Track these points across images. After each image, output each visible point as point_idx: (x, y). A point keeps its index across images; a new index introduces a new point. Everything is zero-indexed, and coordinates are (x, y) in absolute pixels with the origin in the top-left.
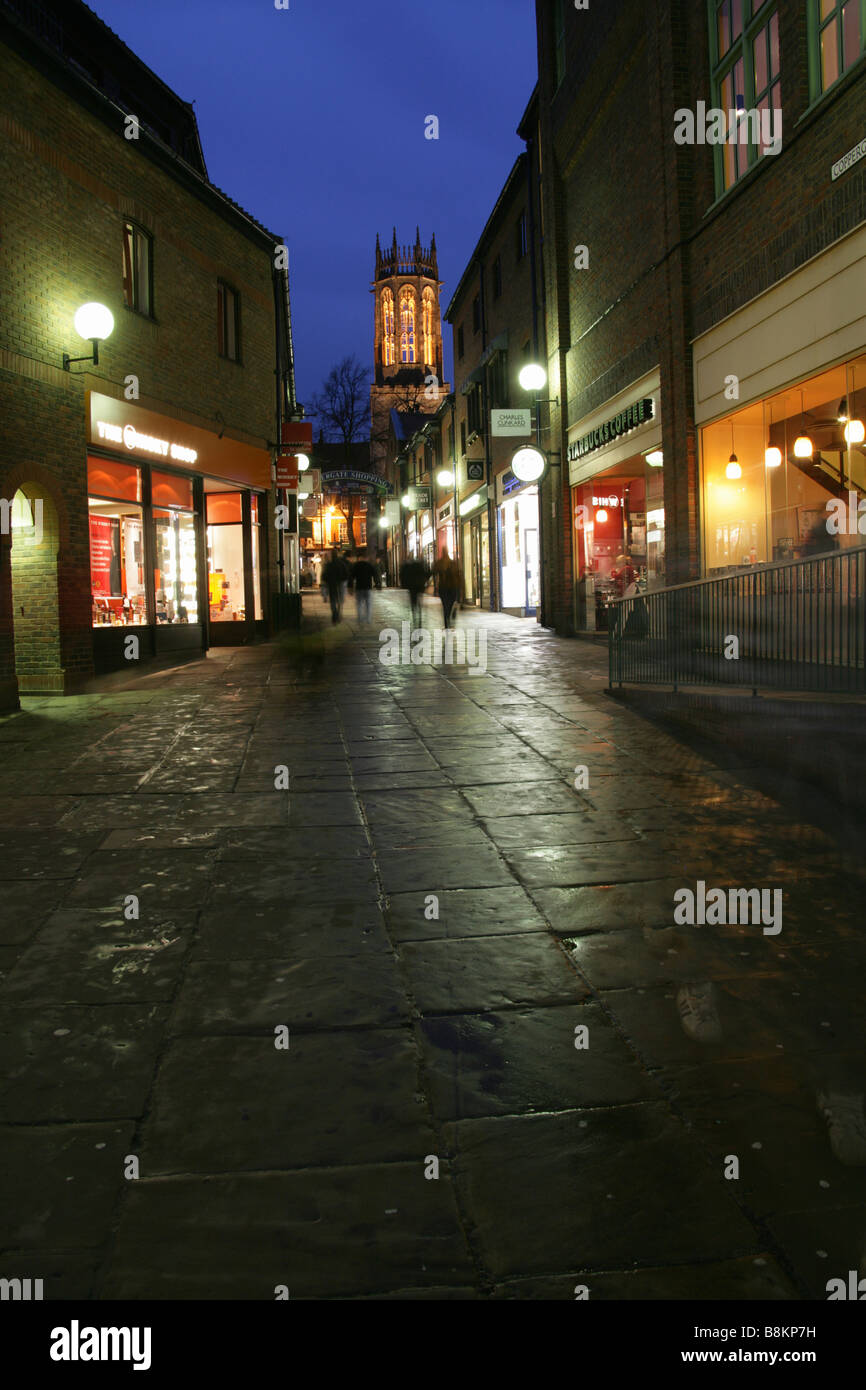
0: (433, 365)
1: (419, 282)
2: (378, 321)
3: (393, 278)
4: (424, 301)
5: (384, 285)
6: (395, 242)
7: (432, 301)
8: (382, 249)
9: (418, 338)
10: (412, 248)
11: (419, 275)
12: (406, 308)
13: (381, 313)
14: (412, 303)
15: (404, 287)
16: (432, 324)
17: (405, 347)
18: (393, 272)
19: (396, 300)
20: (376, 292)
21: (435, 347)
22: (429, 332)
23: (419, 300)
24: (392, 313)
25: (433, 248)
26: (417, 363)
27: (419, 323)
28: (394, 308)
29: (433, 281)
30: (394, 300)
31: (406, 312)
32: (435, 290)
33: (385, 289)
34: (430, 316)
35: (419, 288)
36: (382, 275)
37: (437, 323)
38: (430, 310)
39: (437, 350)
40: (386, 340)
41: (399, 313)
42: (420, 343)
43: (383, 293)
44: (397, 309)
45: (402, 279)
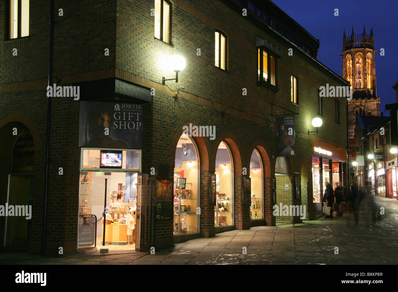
0: (371, 89)
1: (365, 51)
2: (344, 69)
3: (352, 50)
4: (367, 59)
5: (348, 53)
6: (353, 33)
7: (371, 59)
8: (346, 36)
9: (364, 77)
10: (361, 35)
11: (365, 48)
12: (358, 63)
13: (346, 66)
14: (361, 61)
15: (357, 54)
16: (371, 70)
17: (357, 80)
18: (351, 47)
19: (353, 59)
20: (343, 56)
21: (372, 80)
22: (369, 73)
23: (364, 59)
24: (351, 65)
25: (372, 34)
26: (364, 88)
27: (364, 70)
28: (352, 63)
29: (372, 50)
30: (352, 60)
31: (358, 65)
32: (373, 54)
33: (348, 55)
34: (370, 66)
35: (365, 54)
36: (347, 48)
37: (373, 69)
38: (370, 63)
39: (373, 82)
40: (348, 78)
41: (354, 65)
42: (365, 79)
43: (347, 57)
44: (353, 64)
45: (356, 50)
